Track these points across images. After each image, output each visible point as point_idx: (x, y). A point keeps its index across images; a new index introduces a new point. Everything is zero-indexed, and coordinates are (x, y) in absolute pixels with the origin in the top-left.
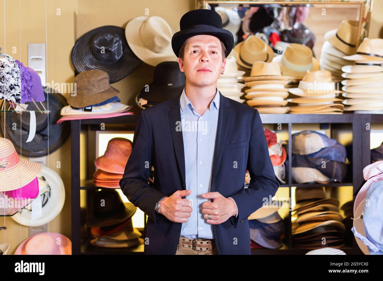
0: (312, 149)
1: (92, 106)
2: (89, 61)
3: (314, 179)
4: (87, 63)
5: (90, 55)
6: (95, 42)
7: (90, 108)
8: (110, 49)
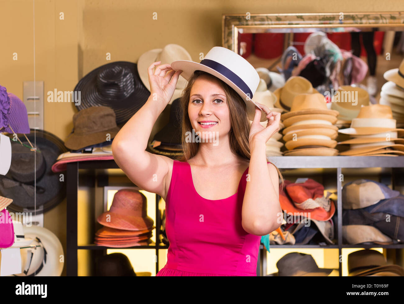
0: (368, 200)
1: (92, 147)
2: (94, 99)
3: (371, 239)
4: (91, 101)
5: (96, 93)
6: (101, 76)
7: (90, 150)
8: (116, 82)
